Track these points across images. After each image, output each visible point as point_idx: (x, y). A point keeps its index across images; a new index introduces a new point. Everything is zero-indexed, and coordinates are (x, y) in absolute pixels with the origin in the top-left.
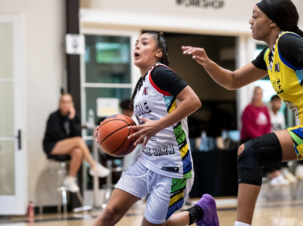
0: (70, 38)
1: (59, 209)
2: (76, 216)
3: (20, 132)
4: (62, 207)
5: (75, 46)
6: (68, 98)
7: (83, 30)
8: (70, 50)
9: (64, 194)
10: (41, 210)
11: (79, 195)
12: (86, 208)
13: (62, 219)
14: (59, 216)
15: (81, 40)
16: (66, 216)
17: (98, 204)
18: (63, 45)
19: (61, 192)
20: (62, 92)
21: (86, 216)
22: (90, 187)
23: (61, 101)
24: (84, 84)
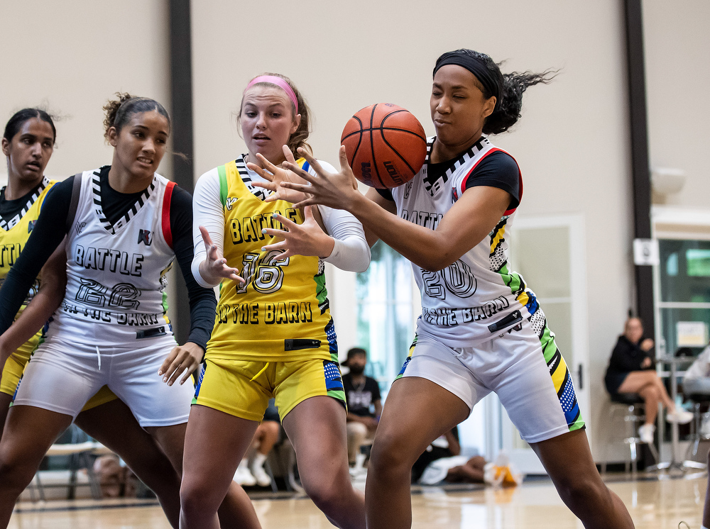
0: (639, 245)
1: (627, 467)
2: (649, 475)
3: (580, 367)
4: (631, 465)
5: (646, 255)
6: (635, 322)
7: (656, 234)
8: (639, 260)
9: (633, 448)
10: (604, 468)
11: (653, 449)
12: (661, 466)
13: (631, 480)
14: (628, 476)
15: (653, 247)
16: (635, 475)
17: (678, 460)
18: (631, 253)
19: (629, 445)
20: (630, 314)
21: (662, 476)
22: (668, 438)
23: (627, 327)
24: (658, 304)
